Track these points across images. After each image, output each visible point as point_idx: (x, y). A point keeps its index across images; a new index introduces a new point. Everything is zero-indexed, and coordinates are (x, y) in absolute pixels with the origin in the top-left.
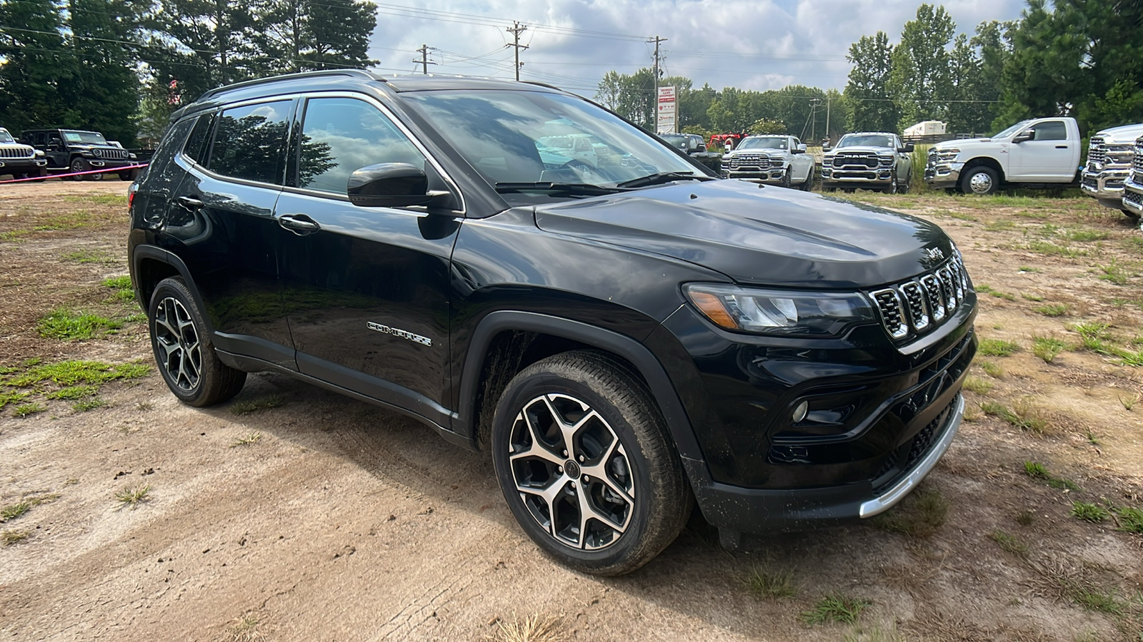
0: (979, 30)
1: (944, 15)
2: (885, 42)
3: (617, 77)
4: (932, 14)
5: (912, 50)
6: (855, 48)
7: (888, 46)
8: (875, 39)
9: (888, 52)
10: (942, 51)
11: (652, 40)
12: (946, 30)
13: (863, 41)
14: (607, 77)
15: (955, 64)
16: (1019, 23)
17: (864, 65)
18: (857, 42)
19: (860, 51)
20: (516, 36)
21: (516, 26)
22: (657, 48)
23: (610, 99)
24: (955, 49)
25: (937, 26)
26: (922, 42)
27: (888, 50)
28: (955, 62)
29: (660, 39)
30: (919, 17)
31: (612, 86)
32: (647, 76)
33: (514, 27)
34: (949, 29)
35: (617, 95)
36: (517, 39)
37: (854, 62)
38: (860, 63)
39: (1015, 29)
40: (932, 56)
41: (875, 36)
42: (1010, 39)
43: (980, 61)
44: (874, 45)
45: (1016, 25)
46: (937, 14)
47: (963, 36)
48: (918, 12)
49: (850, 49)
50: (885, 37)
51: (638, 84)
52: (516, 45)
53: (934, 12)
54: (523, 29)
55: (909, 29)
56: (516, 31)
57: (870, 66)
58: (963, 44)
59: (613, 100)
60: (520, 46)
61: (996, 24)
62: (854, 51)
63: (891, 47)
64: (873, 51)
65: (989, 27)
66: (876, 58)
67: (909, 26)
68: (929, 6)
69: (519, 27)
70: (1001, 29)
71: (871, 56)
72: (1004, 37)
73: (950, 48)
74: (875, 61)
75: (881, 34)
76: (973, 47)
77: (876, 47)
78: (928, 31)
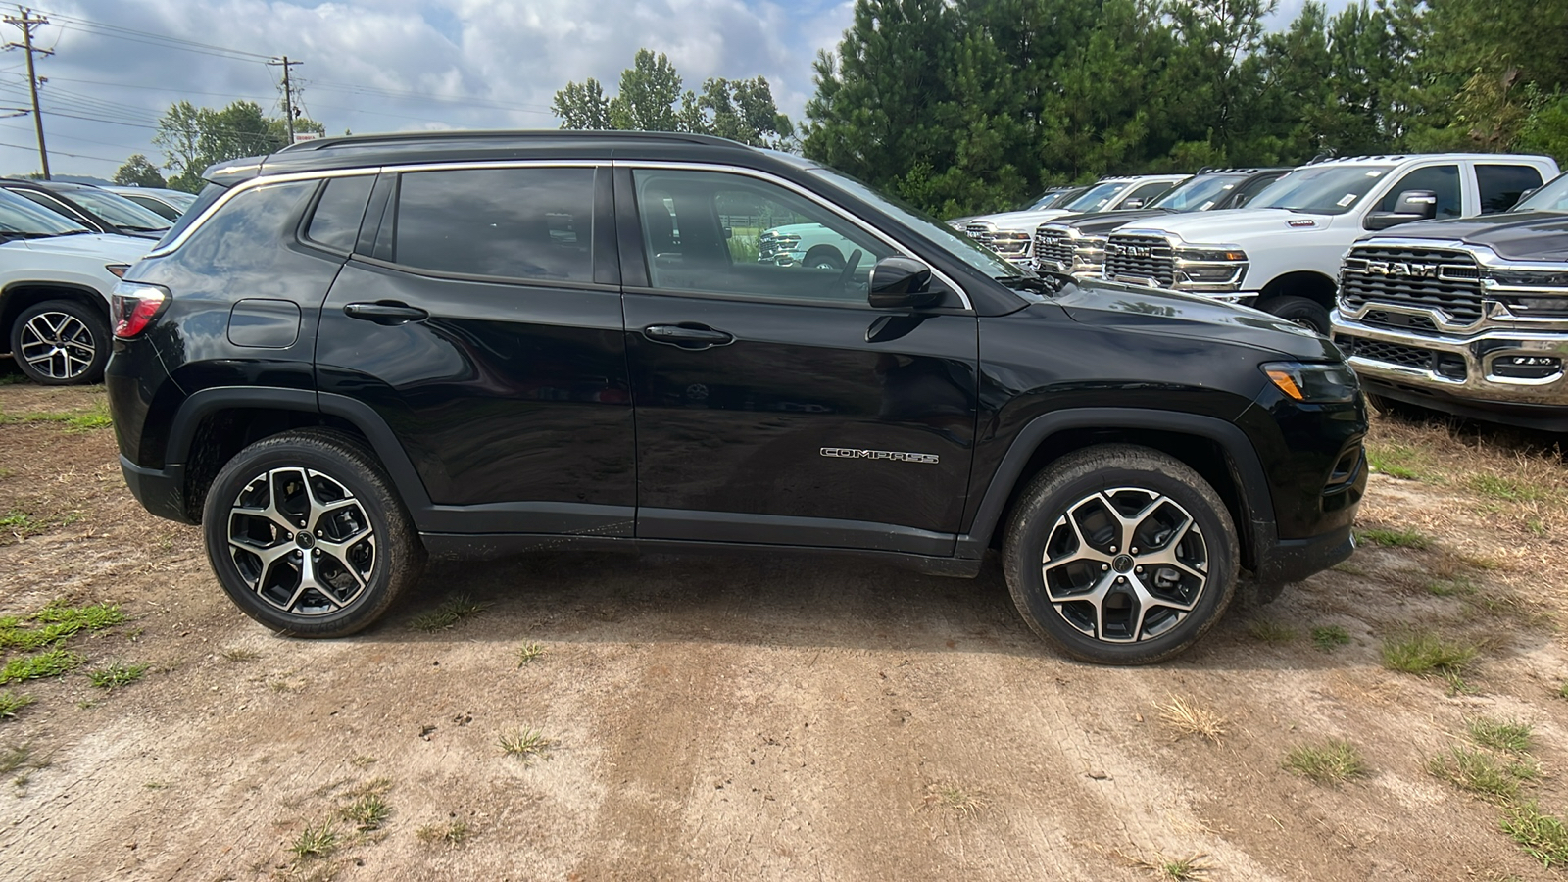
0: (706, 88)
1: (668, 65)
2: (599, 94)
3: (195, 113)
4: (653, 63)
5: (634, 106)
6: (562, 98)
7: (603, 99)
8: (586, 88)
9: (603, 107)
10: (669, 110)
11: (277, 61)
12: (671, 84)
13: (571, 89)
14: (175, 110)
15: (685, 128)
16: (748, 84)
17: (575, 121)
18: (564, 90)
19: (569, 102)
20: (27, 33)
21: (25, 16)
22: (287, 74)
23: (183, 145)
24: (684, 109)
25: (660, 78)
26: (645, 97)
27: (604, 103)
28: (685, 125)
29: (289, 60)
30: (638, 65)
31: (187, 126)
32: (246, 114)
33: (20, 16)
34: (675, 84)
35: (197, 141)
36: (28, 37)
37: (562, 116)
38: (570, 117)
39: (745, 91)
40: (658, 116)
41: (586, 84)
42: (741, 102)
43: (713, 126)
44: (585, 96)
45: (745, 86)
46: (659, 63)
47: (691, 94)
48: (637, 59)
49: (555, 98)
50: (598, 86)
51: (232, 124)
52: (28, 48)
53: (656, 60)
54: (40, 22)
55: (628, 79)
56: (26, 24)
57: (583, 123)
58: (692, 104)
59: (191, 147)
60: (35, 50)
61: (725, 83)
62: (561, 101)
63: (607, 100)
64: (586, 104)
65: (717, 85)
66: (589, 114)
67: (628, 75)
68: (649, 52)
69: (32, 17)
70: (730, 89)
71: (583, 110)
72: (735, 99)
73: (678, 108)
74: (588, 117)
75: (593, 82)
76: (702, 109)
77: (587, 99)
78: (650, 84)
